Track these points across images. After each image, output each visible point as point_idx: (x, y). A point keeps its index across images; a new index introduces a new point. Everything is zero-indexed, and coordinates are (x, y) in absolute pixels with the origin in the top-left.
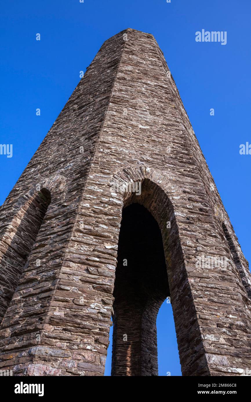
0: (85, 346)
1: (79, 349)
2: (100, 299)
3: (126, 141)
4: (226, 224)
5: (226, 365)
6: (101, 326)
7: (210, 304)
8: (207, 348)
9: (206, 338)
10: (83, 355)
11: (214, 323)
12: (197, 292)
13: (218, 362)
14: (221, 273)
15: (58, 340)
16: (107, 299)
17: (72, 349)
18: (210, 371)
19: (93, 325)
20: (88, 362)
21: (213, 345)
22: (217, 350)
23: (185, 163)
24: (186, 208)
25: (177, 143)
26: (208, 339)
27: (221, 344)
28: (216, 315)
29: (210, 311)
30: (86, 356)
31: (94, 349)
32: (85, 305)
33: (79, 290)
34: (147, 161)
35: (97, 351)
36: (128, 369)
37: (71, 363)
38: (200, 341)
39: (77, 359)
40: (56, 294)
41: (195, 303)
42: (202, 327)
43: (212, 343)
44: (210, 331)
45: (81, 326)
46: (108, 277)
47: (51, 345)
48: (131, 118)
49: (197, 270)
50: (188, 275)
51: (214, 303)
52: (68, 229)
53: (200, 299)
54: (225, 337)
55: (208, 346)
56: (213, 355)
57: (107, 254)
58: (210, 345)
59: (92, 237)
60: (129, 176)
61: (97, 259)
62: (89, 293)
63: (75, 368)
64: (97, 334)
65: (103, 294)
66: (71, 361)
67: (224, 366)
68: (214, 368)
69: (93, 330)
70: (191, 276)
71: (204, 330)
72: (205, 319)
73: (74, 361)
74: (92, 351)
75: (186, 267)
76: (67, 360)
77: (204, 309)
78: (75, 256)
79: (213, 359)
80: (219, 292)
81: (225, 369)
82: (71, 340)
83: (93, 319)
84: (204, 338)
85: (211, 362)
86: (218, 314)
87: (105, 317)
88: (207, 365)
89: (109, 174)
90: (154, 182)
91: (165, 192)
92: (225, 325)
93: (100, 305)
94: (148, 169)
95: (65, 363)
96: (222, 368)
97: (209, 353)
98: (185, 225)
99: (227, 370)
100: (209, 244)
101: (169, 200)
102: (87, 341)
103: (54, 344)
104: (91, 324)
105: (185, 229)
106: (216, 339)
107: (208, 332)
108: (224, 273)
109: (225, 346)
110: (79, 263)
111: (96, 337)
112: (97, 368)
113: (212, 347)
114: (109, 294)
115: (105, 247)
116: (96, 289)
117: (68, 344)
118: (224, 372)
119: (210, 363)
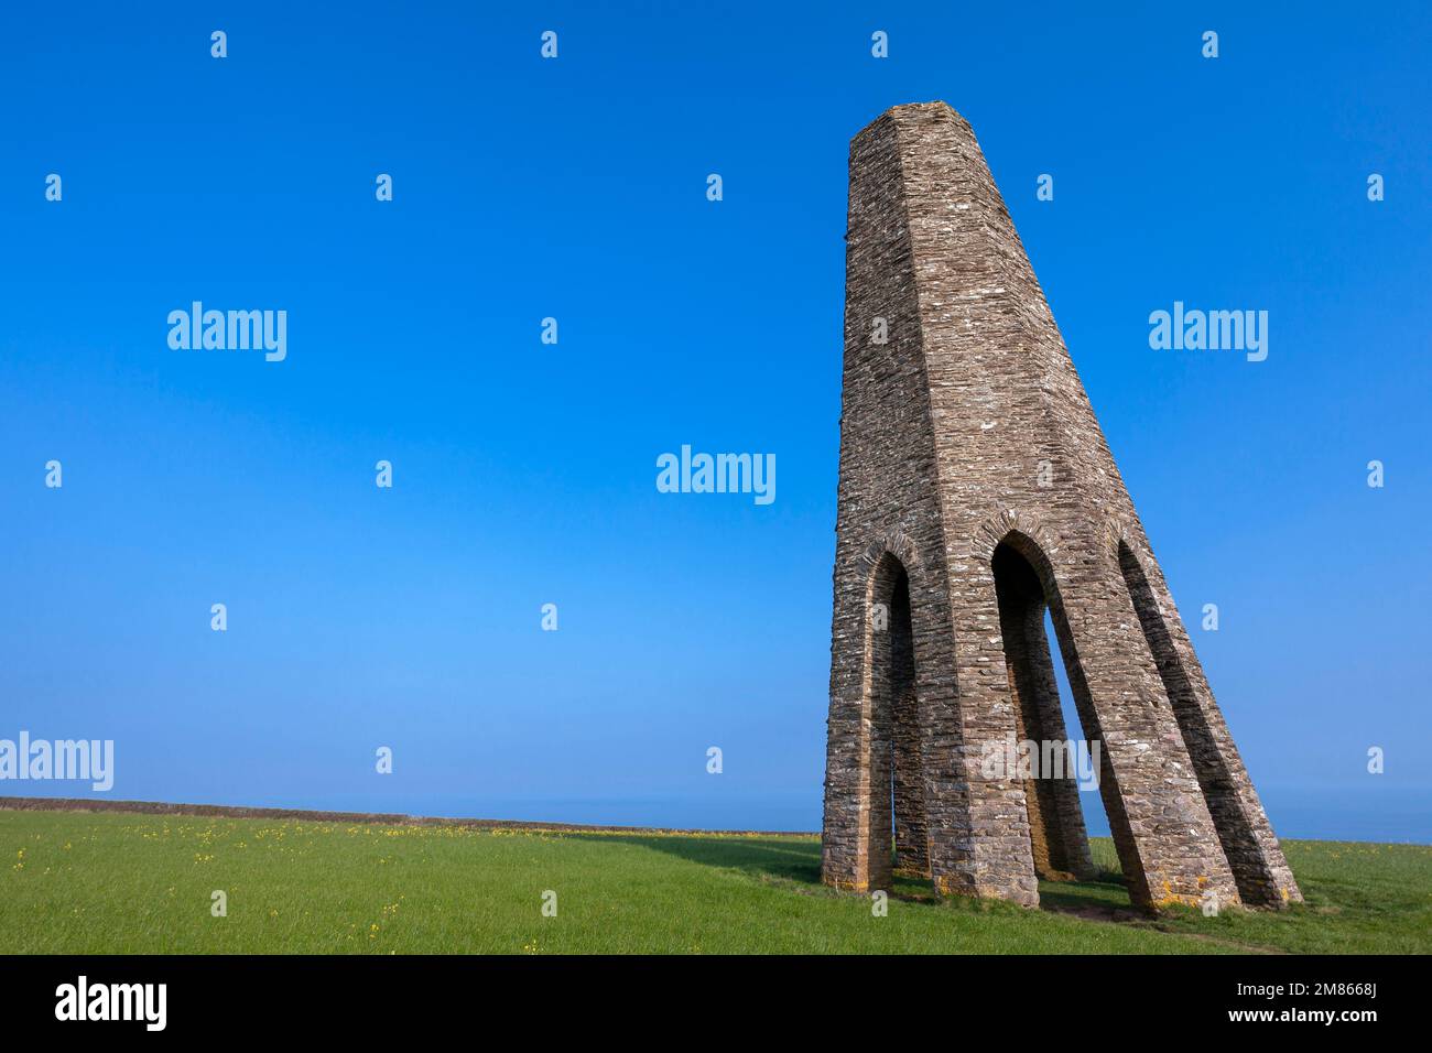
2: (1000, 699)
7: (1103, 684)
9: (1102, 718)
11: (1110, 703)
24: (1068, 565)
26: (1104, 719)
27: (1116, 721)
28: (1111, 695)
29: (1105, 691)
32: (990, 707)
33: (979, 694)
34: (1008, 497)
38: (1097, 721)
40: (963, 702)
41: (1090, 686)
44: (1106, 712)
47: (973, 744)
52: (947, 627)
59: (974, 633)
61: (986, 659)
78: (966, 659)
83: (1000, 719)
84: (1100, 718)
86: (1113, 693)
91: (1039, 545)
92: (1120, 703)
93: (1002, 704)
94: (1012, 514)
101: (1045, 557)
105: (1071, 597)
106: (1112, 717)
110: (971, 666)
114: (1009, 693)
115: (990, 642)
116: (994, 690)
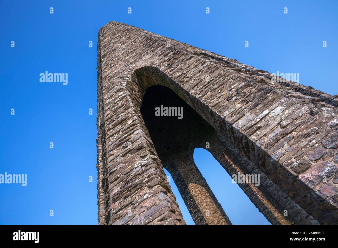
0: (143, 198)
1: (139, 204)
2: (139, 157)
3: (116, 66)
4: (204, 52)
5: (252, 119)
6: (147, 174)
7: (213, 93)
8: (230, 121)
9: (225, 115)
10: (144, 205)
11: (225, 101)
12: (200, 95)
13: (246, 122)
14: (208, 70)
15: (124, 210)
16: (144, 153)
17: (135, 208)
18: (244, 133)
19: (142, 178)
20: (150, 207)
21: (233, 115)
22: (238, 115)
23: (152, 45)
24: (165, 62)
25: (143, 41)
26: (227, 115)
27: (238, 109)
28: (223, 95)
29: (217, 96)
30: (147, 205)
31: (150, 195)
32: (131, 170)
33: (123, 164)
34: (132, 63)
35: (152, 194)
36: (233, 165)
37: (139, 219)
38: (223, 121)
39: (141, 212)
40: (110, 179)
41: (203, 102)
42: (218, 112)
43: (232, 115)
44: (226, 108)
45: (133, 186)
46: (138, 139)
47: (120, 217)
48: (115, 55)
49: (192, 83)
50: (188, 91)
51: (216, 90)
53: (204, 97)
54: (239, 102)
55: (231, 119)
56: (238, 121)
57: (131, 127)
58: (232, 117)
59: (118, 126)
60: (124, 78)
61: (126, 135)
62: (130, 160)
63: (143, 220)
64: (147, 182)
65: (139, 153)
66: (138, 218)
67: (251, 120)
68: (246, 129)
69: (143, 182)
70: (190, 90)
71: (220, 112)
72: (216, 104)
73: (140, 216)
74: (149, 197)
75: (184, 88)
76: (135, 219)
77: (212, 99)
78: (112, 145)
79: (240, 124)
80: (214, 81)
81: (254, 121)
82: (132, 202)
83: (140, 174)
84: (224, 116)
85: (240, 126)
86: (224, 93)
87: (147, 166)
88: (239, 132)
89: (113, 87)
90: (140, 67)
91: (149, 66)
92: (234, 95)
93: (141, 161)
94: (134, 66)
95: (135, 222)
96: (251, 124)
97: (234, 123)
98: (170, 69)
99: (256, 121)
100: (190, 64)
101: (154, 67)
102: (143, 193)
103: (122, 214)
104: (140, 179)
106: (233, 109)
107: (224, 110)
108: (211, 69)
109: (243, 107)
110: (116, 147)
111: (147, 185)
112: (159, 207)
113: (234, 116)
114: (143, 149)
115: (129, 124)
116: (133, 153)
117: (132, 206)
118: (254, 124)
119: (240, 128)
